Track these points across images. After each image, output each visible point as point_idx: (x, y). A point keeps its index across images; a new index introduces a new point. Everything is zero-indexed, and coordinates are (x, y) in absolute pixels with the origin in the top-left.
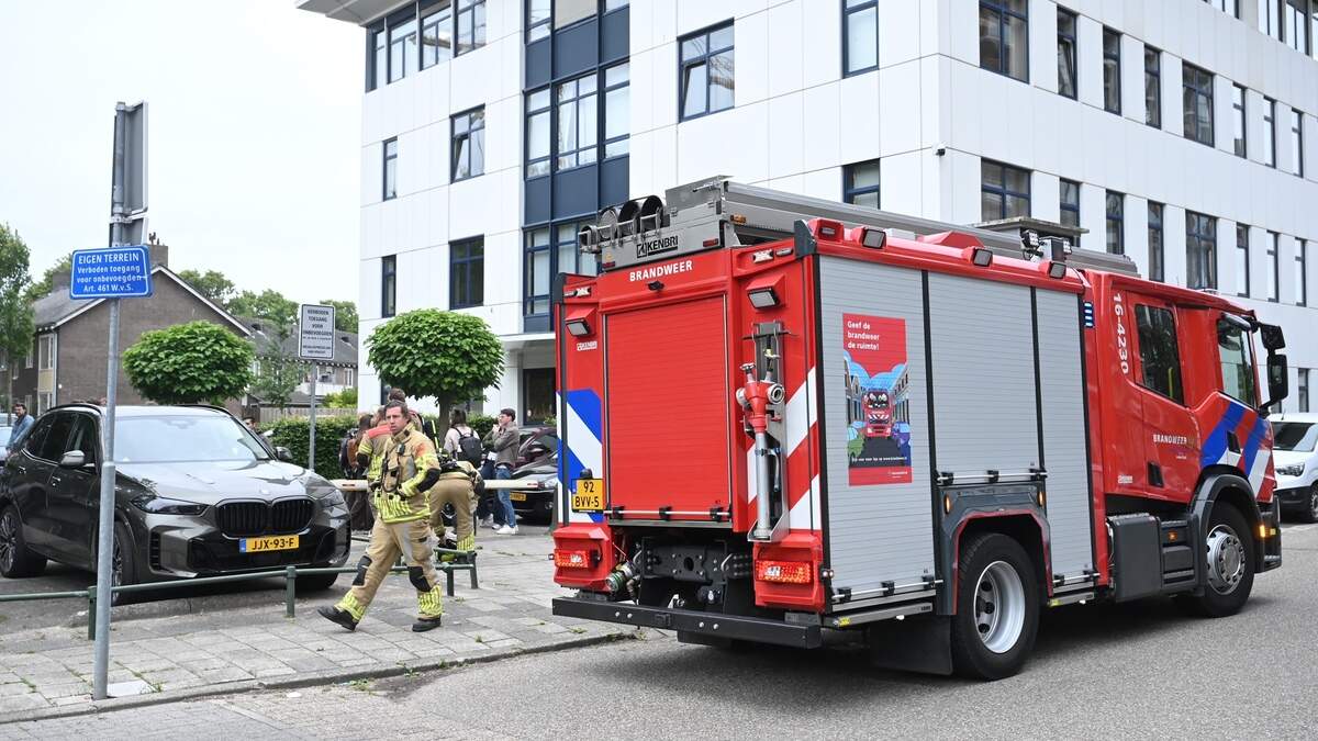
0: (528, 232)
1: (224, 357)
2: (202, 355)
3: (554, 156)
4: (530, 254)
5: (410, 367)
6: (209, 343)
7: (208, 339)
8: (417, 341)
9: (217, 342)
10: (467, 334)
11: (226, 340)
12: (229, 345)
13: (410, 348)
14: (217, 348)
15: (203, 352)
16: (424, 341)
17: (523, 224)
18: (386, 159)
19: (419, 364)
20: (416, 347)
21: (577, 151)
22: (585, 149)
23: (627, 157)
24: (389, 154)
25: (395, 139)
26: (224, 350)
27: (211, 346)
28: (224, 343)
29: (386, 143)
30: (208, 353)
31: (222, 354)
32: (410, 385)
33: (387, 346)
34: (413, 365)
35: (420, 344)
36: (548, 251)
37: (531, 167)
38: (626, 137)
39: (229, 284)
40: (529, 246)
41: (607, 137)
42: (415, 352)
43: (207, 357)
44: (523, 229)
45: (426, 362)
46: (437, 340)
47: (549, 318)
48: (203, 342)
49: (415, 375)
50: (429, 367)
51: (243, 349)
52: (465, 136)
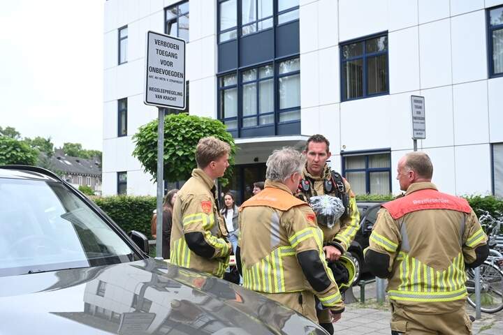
0: (221, 77)
1: (19, 159)
2: (4, 158)
3: (240, 26)
4: (221, 92)
5: (171, 156)
6: (9, 149)
7: (8, 147)
8: (176, 136)
9: (14, 149)
10: (214, 131)
11: (21, 148)
12: (22, 151)
13: (171, 141)
14: (14, 153)
15: (5, 155)
16: (183, 136)
17: (217, 72)
18: (120, 40)
19: (180, 153)
20: (176, 140)
21: (257, 21)
22: (262, 20)
23: (297, 21)
24: (122, 36)
25: (126, 27)
26: (19, 154)
27: (10, 151)
28: (19, 150)
29: (120, 30)
30: (8, 156)
31: (18, 156)
32: (171, 170)
33: (152, 141)
34: (174, 154)
35: (180, 138)
36: (237, 88)
37: (222, 35)
38: (297, 7)
39: (18, 133)
40: (221, 86)
41: (279, 10)
42: (176, 144)
43: (7, 159)
44: (217, 75)
45: (185, 152)
46: (193, 135)
47: (237, 132)
48: (5, 149)
49: (176, 163)
50: (187, 156)
51: (32, 154)
52: (174, 21)
